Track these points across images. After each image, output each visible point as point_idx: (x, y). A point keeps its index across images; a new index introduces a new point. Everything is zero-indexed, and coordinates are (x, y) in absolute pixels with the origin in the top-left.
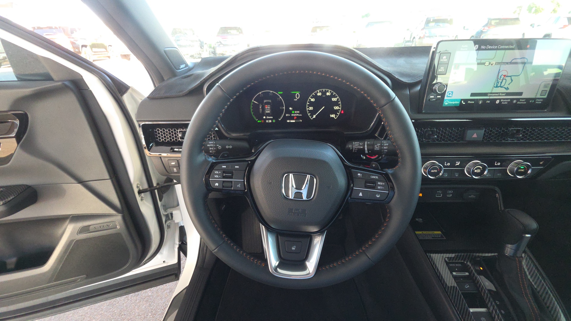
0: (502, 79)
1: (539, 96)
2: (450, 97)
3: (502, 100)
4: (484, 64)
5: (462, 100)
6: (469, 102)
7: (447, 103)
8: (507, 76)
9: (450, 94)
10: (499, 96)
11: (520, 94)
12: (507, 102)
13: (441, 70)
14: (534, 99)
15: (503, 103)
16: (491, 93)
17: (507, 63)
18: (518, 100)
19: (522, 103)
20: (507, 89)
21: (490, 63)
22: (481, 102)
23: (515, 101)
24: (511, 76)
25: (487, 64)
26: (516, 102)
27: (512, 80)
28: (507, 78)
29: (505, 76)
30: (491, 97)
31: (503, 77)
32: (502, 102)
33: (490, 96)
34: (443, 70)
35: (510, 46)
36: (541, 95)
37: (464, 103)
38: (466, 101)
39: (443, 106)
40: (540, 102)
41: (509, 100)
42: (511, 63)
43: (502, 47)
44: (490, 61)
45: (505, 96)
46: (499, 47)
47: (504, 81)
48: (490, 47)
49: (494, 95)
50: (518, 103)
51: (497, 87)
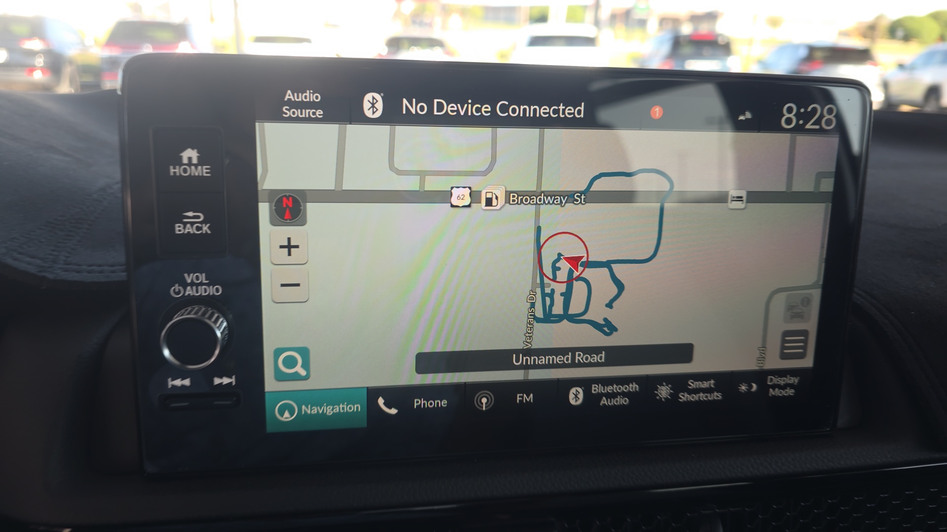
0: (562, 276)
1: (774, 362)
2: (296, 377)
3: (596, 389)
4: (444, 197)
5: (373, 393)
6: (417, 402)
7: (287, 414)
8: (588, 264)
9: (290, 362)
10: (574, 365)
11: (684, 352)
12: (624, 394)
13: (189, 229)
14: (760, 376)
15: (604, 401)
16: (528, 352)
17: (570, 197)
18: (679, 382)
19: (702, 396)
20: (607, 327)
21: (475, 196)
22: (484, 400)
23: (664, 392)
24: (608, 264)
25: (461, 196)
26: (674, 396)
27: (620, 286)
28: (589, 273)
29: (574, 261)
30: (535, 375)
31: (565, 266)
32: (600, 396)
33: (526, 367)
34: (205, 228)
35: (561, 107)
36: (784, 356)
37: (393, 411)
38: (396, 395)
39: (270, 428)
40: (790, 392)
41: (634, 387)
42: (588, 196)
43: (518, 110)
44: (476, 183)
45: (608, 363)
46: (504, 109)
47: (579, 288)
48: (450, 109)
49: (543, 360)
50: (684, 397)
51: (549, 318)
